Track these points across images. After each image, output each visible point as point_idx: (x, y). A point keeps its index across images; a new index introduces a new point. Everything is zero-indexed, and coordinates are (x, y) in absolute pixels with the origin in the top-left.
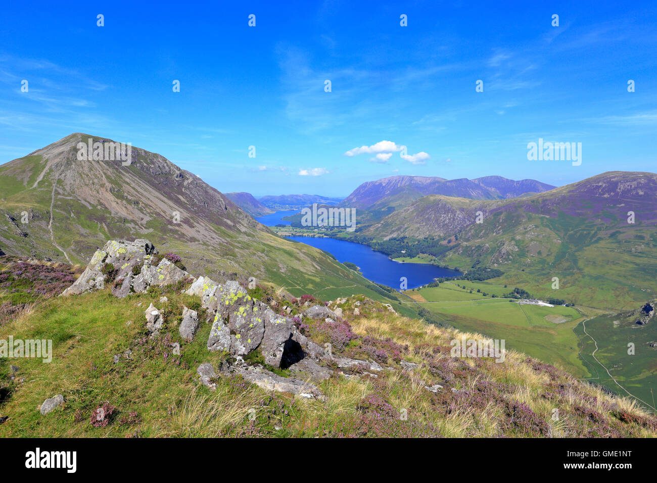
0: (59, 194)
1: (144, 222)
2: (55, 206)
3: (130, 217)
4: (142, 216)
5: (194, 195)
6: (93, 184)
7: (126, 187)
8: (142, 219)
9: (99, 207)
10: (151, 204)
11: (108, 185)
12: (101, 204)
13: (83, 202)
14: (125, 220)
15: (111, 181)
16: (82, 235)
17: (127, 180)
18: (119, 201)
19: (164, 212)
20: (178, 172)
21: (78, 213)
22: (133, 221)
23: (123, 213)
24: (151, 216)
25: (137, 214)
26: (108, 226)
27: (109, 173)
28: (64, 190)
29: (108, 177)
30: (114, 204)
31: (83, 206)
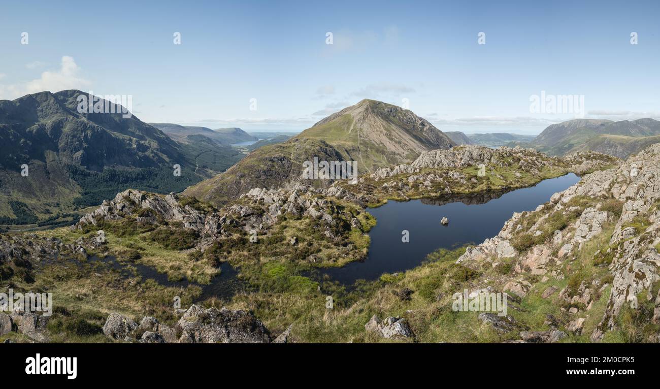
0: (361, 137)
1: (405, 155)
2: (361, 144)
3: (397, 152)
4: (403, 151)
5: (430, 137)
6: (377, 131)
7: (393, 133)
8: (403, 153)
9: (381, 145)
10: (407, 143)
11: (385, 132)
12: (382, 143)
13: (373, 142)
14: (394, 154)
15: (386, 129)
16: (374, 161)
17: (393, 128)
18: (391, 141)
19: (415, 149)
20: (421, 122)
21: (371, 148)
22: (399, 154)
23: (393, 149)
24: (408, 151)
25: (400, 150)
26: (386, 157)
27: (384, 124)
28: (363, 134)
29: (384, 126)
30: (388, 144)
31: (373, 145)
